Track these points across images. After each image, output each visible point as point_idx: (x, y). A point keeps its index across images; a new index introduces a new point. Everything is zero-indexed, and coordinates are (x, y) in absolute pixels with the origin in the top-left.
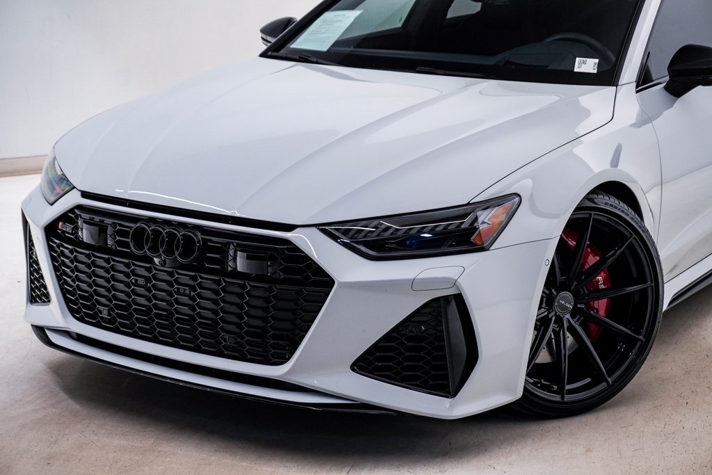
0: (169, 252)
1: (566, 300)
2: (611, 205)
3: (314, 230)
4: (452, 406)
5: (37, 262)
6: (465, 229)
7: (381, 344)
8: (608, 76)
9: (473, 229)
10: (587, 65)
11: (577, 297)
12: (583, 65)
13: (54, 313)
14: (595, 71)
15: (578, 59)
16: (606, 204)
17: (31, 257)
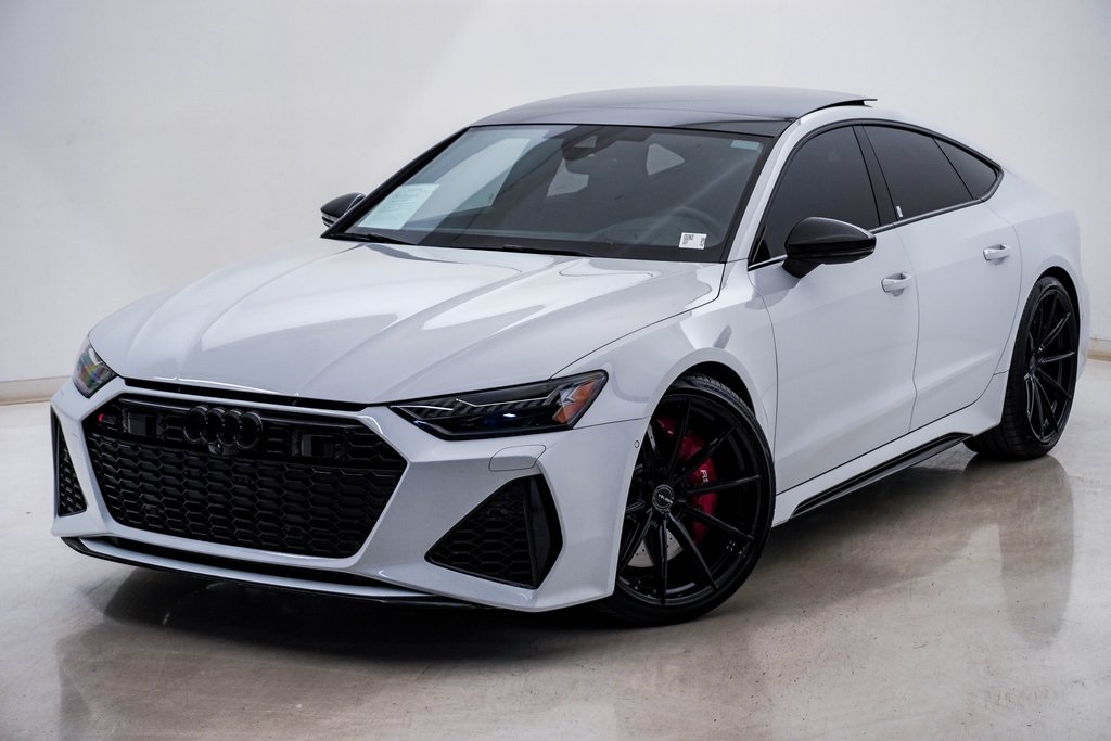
0: (229, 439)
1: (664, 496)
2: (712, 388)
3: (385, 409)
4: (535, 597)
5: (70, 465)
6: (547, 407)
7: (458, 531)
8: (717, 253)
9: (555, 406)
10: (696, 241)
11: (678, 492)
12: (690, 241)
13: (94, 518)
14: (703, 248)
15: (683, 234)
16: (706, 386)
17: (61, 461)
